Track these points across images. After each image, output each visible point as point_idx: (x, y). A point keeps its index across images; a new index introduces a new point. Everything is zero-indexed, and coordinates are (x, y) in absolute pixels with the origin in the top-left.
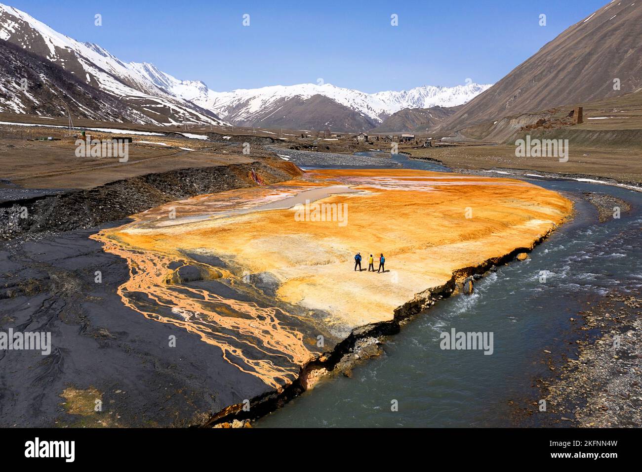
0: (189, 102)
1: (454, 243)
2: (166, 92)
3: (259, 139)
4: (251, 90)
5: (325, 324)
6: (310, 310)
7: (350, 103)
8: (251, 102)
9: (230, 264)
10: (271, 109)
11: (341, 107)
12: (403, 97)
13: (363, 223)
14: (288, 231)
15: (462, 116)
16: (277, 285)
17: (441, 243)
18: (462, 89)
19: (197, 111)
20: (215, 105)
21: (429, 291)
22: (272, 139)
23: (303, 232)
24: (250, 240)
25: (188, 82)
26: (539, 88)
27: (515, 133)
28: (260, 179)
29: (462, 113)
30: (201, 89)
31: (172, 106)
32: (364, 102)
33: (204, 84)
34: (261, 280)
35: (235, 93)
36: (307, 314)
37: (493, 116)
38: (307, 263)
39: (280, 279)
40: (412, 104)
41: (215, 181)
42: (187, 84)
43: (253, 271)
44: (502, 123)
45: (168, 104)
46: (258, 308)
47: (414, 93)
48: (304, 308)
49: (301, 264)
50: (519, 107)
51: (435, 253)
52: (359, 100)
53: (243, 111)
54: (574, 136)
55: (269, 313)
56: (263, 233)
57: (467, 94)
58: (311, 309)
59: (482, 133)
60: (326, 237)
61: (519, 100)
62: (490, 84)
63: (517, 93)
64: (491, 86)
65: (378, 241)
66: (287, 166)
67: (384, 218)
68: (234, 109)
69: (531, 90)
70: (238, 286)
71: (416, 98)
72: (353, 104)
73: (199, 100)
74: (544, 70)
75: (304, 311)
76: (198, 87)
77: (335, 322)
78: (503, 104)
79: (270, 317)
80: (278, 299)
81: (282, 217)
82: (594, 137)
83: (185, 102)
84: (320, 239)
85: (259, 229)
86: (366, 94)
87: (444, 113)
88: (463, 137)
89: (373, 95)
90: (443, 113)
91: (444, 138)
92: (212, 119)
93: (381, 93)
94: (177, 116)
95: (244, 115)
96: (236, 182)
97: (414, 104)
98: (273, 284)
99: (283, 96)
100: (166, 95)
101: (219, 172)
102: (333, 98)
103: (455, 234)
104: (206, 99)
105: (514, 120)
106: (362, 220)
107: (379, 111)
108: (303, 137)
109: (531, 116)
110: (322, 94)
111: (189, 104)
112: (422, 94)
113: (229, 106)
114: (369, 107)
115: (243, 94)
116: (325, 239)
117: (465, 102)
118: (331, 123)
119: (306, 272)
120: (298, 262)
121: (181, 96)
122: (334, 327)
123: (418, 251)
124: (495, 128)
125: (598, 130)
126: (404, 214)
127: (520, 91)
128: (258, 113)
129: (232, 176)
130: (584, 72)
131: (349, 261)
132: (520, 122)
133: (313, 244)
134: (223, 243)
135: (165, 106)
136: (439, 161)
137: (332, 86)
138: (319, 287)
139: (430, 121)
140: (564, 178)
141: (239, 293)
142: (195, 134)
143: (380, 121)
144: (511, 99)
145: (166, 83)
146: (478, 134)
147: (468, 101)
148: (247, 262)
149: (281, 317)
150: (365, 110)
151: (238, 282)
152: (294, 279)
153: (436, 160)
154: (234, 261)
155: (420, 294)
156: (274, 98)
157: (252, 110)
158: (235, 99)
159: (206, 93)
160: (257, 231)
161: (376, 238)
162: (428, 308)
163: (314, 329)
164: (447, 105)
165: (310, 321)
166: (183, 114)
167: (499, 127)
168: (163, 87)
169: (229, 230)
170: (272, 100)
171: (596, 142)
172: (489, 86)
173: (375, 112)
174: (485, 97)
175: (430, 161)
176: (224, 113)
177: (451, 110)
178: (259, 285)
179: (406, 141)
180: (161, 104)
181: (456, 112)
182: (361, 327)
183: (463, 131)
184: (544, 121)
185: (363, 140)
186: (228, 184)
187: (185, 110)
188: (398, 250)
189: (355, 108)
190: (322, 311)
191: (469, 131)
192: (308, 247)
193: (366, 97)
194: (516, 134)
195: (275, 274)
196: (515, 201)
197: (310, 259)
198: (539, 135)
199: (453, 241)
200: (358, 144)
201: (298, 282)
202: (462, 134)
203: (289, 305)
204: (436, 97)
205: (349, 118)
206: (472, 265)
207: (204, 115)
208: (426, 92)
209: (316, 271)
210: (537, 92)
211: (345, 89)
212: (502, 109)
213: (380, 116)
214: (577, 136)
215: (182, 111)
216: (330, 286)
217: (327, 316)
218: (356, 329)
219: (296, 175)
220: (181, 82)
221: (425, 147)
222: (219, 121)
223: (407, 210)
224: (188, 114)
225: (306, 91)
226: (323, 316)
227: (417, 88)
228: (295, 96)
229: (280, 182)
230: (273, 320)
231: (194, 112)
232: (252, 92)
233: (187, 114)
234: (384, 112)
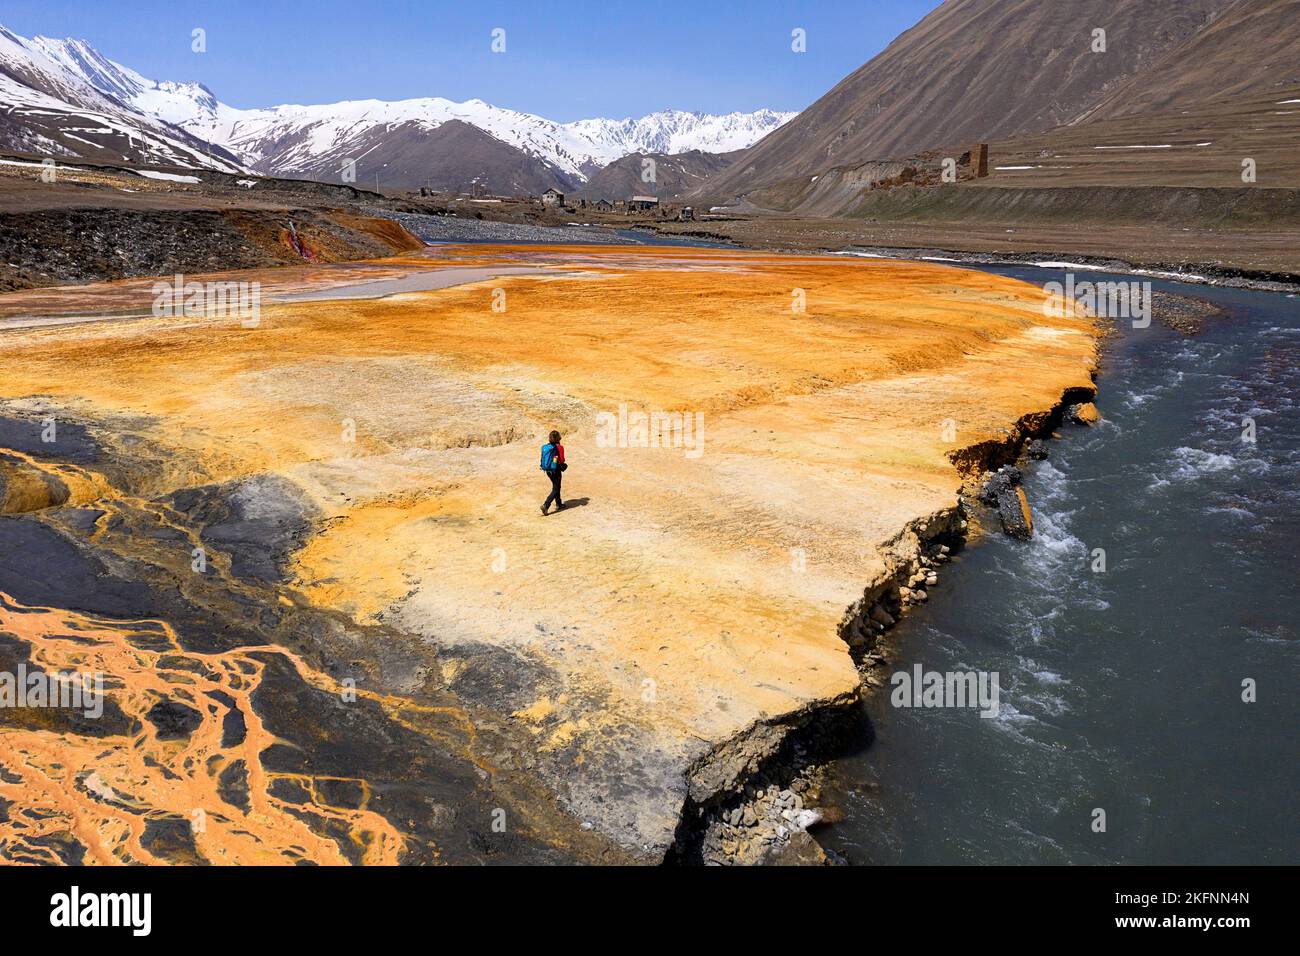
0: (175, 127)
1: (882, 378)
2: (119, 104)
3: (322, 188)
4: (311, 107)
5: (532, 741)
6: (444, 653)
7: (522, 139)
8: (313, 132)
9: (122, 449)
10: (357, 148)
11: (504, 147)
12: (628, 131)
13: (602, 330)
14: (371, 350)
15: (742, 171)
16: (299, 528)
17: (848, 377)
18: (743, 119)
19: (190, 146)
20: (234, 136)
21: (914, 530)
22: (353, 190)
23: (419, 351)
24: (233, 372)
25: (172, 86)
26: (888, 119)
27: (859, 194)
28: (311, 250)
29: (744, 165)
30: (200, 101)
31: (133, 133)
32: (549, 139)
33: (208, 91)
34: (236, 509)
35: (278, 113)
36: (429, 678)
37: (803, 172)
38: (433, 439)
39: (320, 502)
40: (645, 147)
41: (180, 244)
42: (169, 90)
43: (213, 473)
44: (828, 179)
45: (123, 129)
46: (179, 651)
47: (650, 123)
48: (417, 639)
49: (408, 443)
50: (853, 154)
51: (847, 403)
52: (539, 135)
53: (295, 152)
54: (974, 200)
55: (224, 685)
56: (287, 354)
57: (751, 129)
58: (449, 643)
59: (788, 200)
60: (492, 362)
61: (851, 141)
62: (795, 111)
63: (847, 127)
64: (797, 114)
65: (661, 372)
66: (382, 227)
67: (656, 321)
68: (276, 146)
69: (875, 122)
70: (122, 541)
71: (653, 134)
72: (528, 143)
73: (197, 124)
74: (898, 84)
75: (416, 658)
76: (195, 97)
77: (583, 724)
78: (822, 149)
79: (223, 710)
80: (291, 595)
81: (355, 316)
82: (1014, 202)
83: (164, 127)
84: (475, 368)
85: (275, 344)
86: (555, 124)
87: (709, 164)
88: (753, 206)
89: (568, 126)
90: (707, 166)
91: (714, 208)
92: (225, 163)
93: (583, 123)
94: (146, 155)
95: (300, 160)
96: (244, 251)
97: (648, 146)
98: (282, 526)
99: (382, 122)
100: (119, 110)
101: (197, 224)
102: (487, 129)
103: (876, 353)
104: (212, 123)
105: (851, 173)
106: (594, 324)
107: (581, 159)
108: (424, 194)
109: (884, 165)
110: (465, 120)
111: (173, 129)
112: (665, 126)
113: (263, 139)
114: (560, 150)
115: (295, 115)
116: (493, 368)
117: (748, 145)
118: (483, 179)
119: (425, 471)
120: (398, 438)
121: (156, 114)
122: (581, 760)
123: (790, 398)
124: (814, 189)
125: (1021, 188)
126: (705, 312)
127: (853, 123)
128: (328, 155)
129: (233, 237)
130: (970, 91)
131: (581, 430)
132: (863, 177)
133: (451, 381)
134: (131, 381)
135: (116, 132)
136: (723, 238)
137: (483, 105)
138: (481, 531)
139: (682, 181)
140: (1006, 262)
141: (112, 571)
142: (168, 173)
143: (584, 179)
144: (838, 138)
145: (119, 85)
146: (781, 200)
147: (752, 143)
148: (196, 442)
149: (286, 706)
150: (552, 156)
151: (129, 521)
152: (377, 503)
153: (717, 236)
154: (140, 439)
155: (891, 544)
156: (363, 126)
157: (315, 150)
158: (278, 125)
159: (213, 111)
160: (268, 348)
161: (653, 367)
162: (925, 601)
163: (471, 781)
164: (716, 149)
165: (443, 722)
166: (160, 150)
167: (822, 187)
168: (114, 94)
169: (168, 345)
170: (357, 130)
171: (1020, 211)
172: (793, 115)
173: (572, 160)
174: (787, 135)
175: (703, 239)
176: (253, 154)
177: (722, 160)
178: (223, 531)
179: (642, 209)
180: (108, 127)
181: (731, 163)
182: (723, 745)
183: (753, 194)
184: (914, 172)
185: (554, 203)
186: (219, 254)
187: (164, 142)
188: (733, 397)
189: (532, 150)
190: (504, 656)
191: (763, 194)
192: (433, 390)
193: (554, 129)
194: (861, 196)
195: (303, 483)
196: (960, 291)
197: (441, 427)
198: (906, 198)
199: (878, 374)
200: (544, 210)
201: (392, 513)
202: (751, 200)
203: (340, 628)
204: (693, 134)
205: (520, 171)
206: (988, 437)
207: (207, 155)
208: (672, 123)
209: (463, 469)
210: (884, 128)
211: (512, 112)
212: (821, 157)
213: (583, 168)
214: (981, 200)
215: (156, 144)
216: (525, 525)
217: (531, 687)
218: (703, 761)
219: (406, 249)
220: (155, 85)
221: (681, 221)
222: (240, 168)
223: (711, 304)
224: (171, 152)
225: (432, 112)
226: (512, 685)
227: (655, 115)
228: (408, 122)
229: (363, 258)
230: (235, 732)
231: (183, 147)
232: (314, 112)
233: (168, 151)
234: (590, 161)
